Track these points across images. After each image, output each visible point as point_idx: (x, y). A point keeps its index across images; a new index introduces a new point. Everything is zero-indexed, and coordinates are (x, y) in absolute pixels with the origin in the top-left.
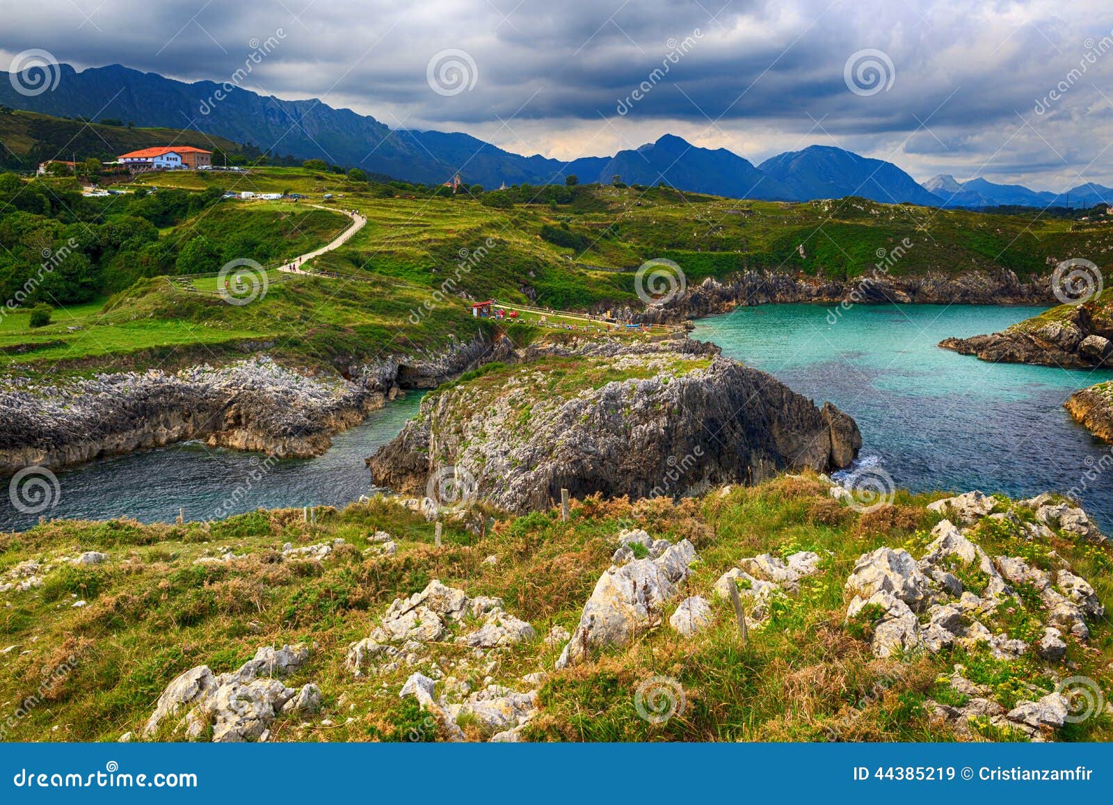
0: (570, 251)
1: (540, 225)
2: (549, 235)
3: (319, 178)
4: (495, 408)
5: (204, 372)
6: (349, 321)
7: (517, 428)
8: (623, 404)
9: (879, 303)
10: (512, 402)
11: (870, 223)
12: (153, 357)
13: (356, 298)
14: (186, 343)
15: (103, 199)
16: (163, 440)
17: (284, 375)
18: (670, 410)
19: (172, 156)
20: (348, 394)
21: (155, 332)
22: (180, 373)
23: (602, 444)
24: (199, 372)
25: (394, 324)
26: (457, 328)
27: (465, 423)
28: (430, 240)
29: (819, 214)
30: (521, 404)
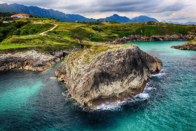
0: (98, 31)
1: (92, 27)
2: (94, 28)
3: (50, 20)
4: (81, 57)
5: (20, 54)
6: (53, 44)
7: (86, 62)
8: (112, 55)
9: (157, 41)
10: (85, 56)
11: (154, 26)
12: (9, 51)
13: (54, 39)
14: (16, 48)
15: (7, 23)
16: (10, 68)
17: (38, 54)
18: (124, 56)
19: (22, 16)
20: (52, 58)
21: (10, 46)
22: (15, 54)
23: (107, 65)
24: (19, 54)
25: (62, 44)
26: (75, 45)
27: (73, 61)
28: (70, 29)
29: (145, 24)
30: (87, 56)
